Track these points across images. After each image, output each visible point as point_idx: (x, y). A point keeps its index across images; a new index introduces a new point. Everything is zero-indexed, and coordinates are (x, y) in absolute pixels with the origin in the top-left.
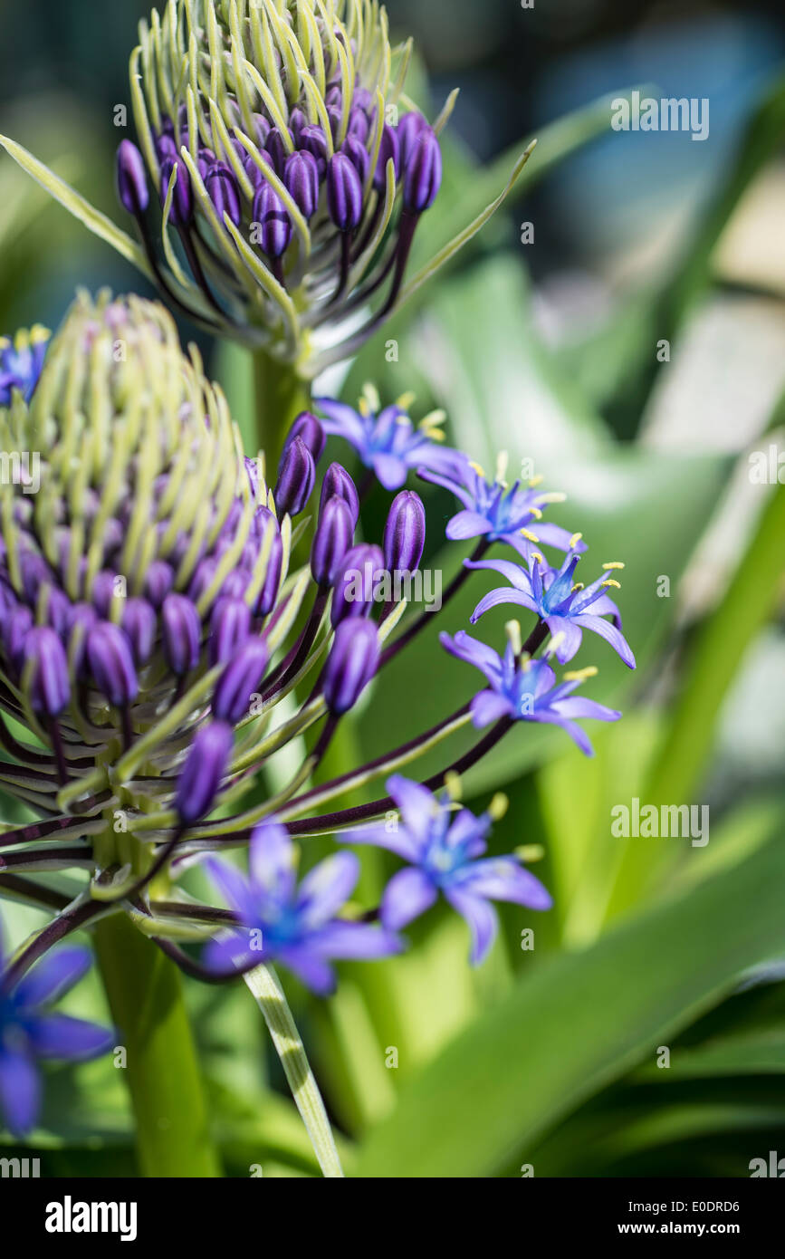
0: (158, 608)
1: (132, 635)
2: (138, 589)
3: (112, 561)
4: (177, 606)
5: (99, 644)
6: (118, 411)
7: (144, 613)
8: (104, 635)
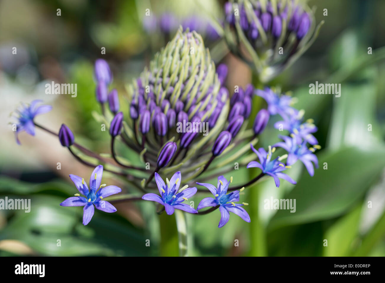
0: (177, 113)
1: (168, 118)
2: (173, 107)
3: (168, 97)
4: (182, 115)
5: (158, 118)
6: (181, 59)
7: (173, 113)
8: (161, 116)
